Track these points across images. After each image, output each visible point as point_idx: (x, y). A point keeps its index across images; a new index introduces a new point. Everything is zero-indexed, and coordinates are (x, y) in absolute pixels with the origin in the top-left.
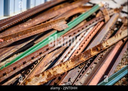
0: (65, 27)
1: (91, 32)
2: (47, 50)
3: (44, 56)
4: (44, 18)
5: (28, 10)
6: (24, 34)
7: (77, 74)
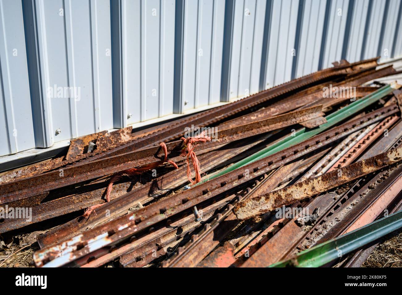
0: (322, 122)
1: (370, 134)
2: (283, 158)
3: (277, 168)
4: (286, 106)
5: (259, 93)
6: (247, 131)
7: (332, 203)
